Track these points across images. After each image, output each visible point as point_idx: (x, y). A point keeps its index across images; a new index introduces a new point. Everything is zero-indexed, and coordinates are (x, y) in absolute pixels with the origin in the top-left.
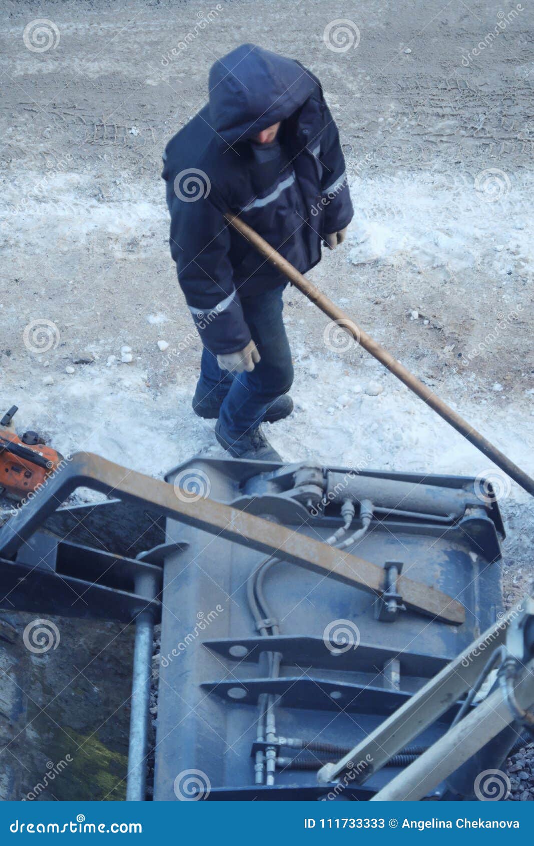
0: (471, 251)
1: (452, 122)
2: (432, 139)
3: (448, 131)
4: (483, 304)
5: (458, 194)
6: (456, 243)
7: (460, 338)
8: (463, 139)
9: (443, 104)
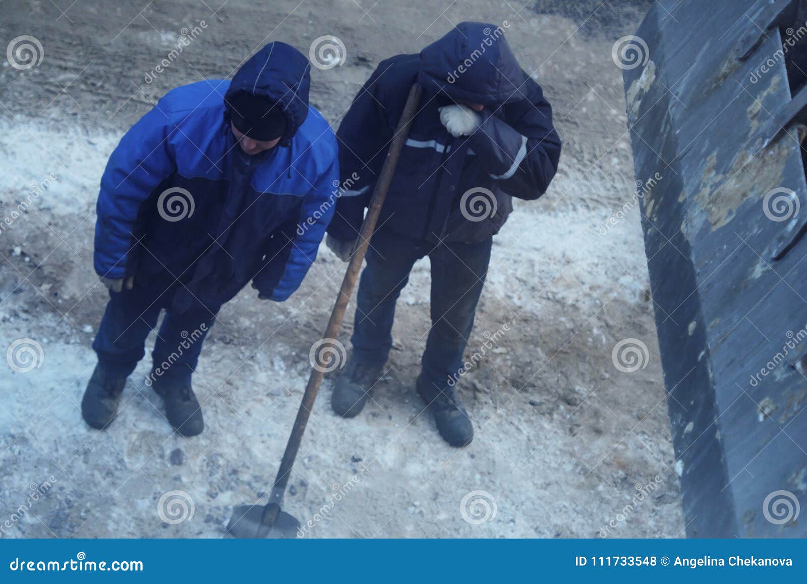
0: (78, 197)
1: (74, 76)
2: (53, 89)
3: (69, 84)
4: (83, 249)
5: (71, 144)
6: (64, 189)
7: (59, 279)
8: (83, 94)
9: (67, 58)
